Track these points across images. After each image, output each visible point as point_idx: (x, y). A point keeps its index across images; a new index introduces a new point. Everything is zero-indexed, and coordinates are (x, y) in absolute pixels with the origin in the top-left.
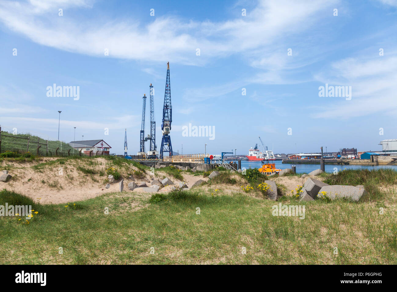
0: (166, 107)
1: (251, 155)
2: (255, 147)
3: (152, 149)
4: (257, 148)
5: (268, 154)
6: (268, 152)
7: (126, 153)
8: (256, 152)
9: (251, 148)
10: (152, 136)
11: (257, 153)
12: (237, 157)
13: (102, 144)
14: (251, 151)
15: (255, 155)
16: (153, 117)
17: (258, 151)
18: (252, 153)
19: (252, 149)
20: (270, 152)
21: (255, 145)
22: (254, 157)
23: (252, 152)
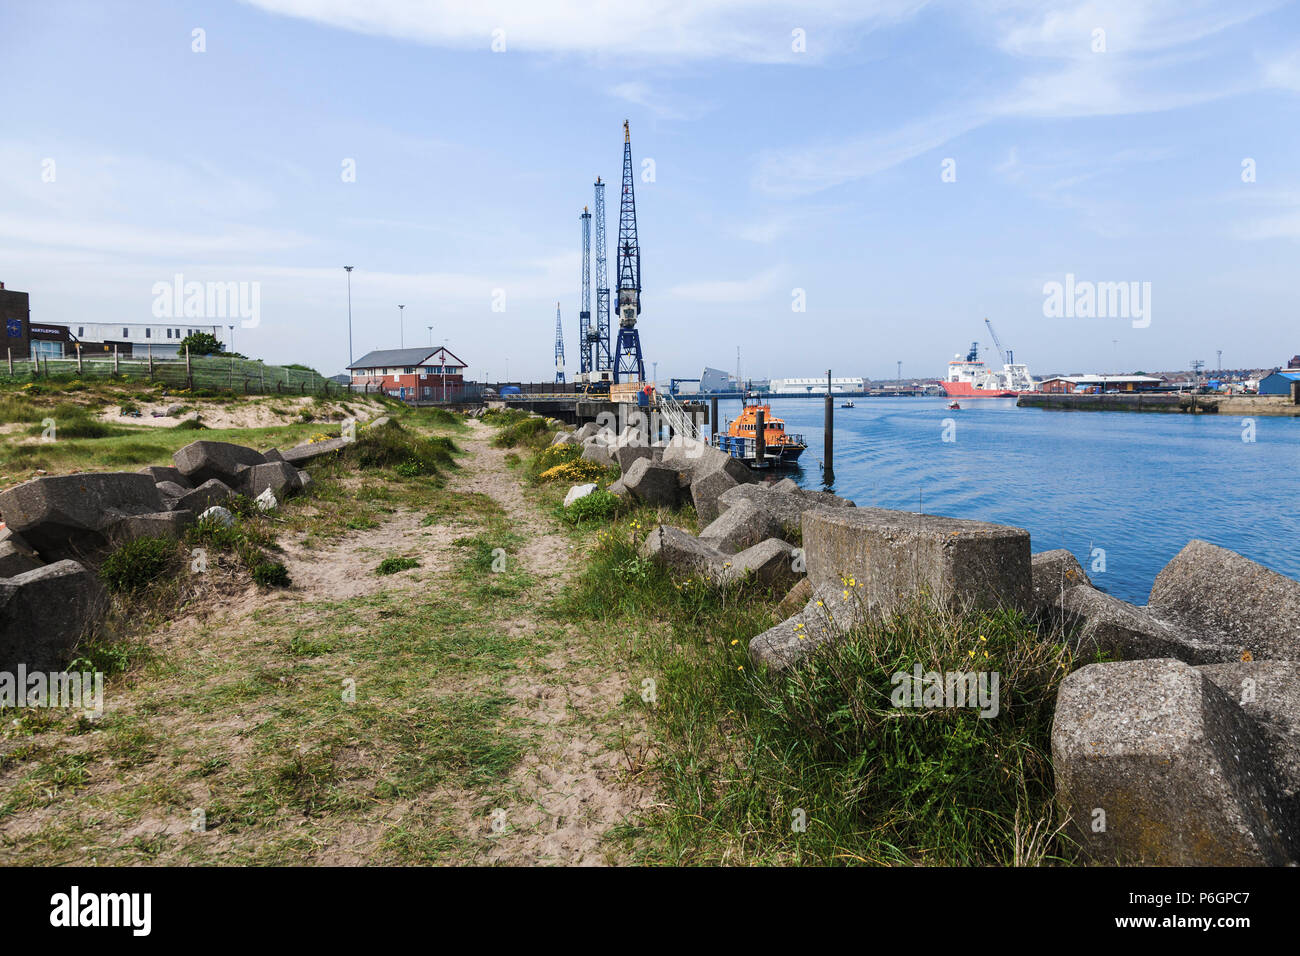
0: (627, 250)
1: (956, 379)
2: (968, 353)
3: (601, 365)
4: (975, 355)
5: (1010, 374)
6: (1012, 368)
7: (561, 375)
8: (971, 369)
9: (957, 356)
10: (602, 329)
11: (973, 373)
12: (915, 384)
13: (443, 359)
14: (954, 364)
15: (969, 379)
16: (604, 276)
17: (981, 364)
18: (958, 373)
19: (958, 359)
20: (1018, 368)
21: (971, 346)
22: (966, 386)
23: (957, 368)
